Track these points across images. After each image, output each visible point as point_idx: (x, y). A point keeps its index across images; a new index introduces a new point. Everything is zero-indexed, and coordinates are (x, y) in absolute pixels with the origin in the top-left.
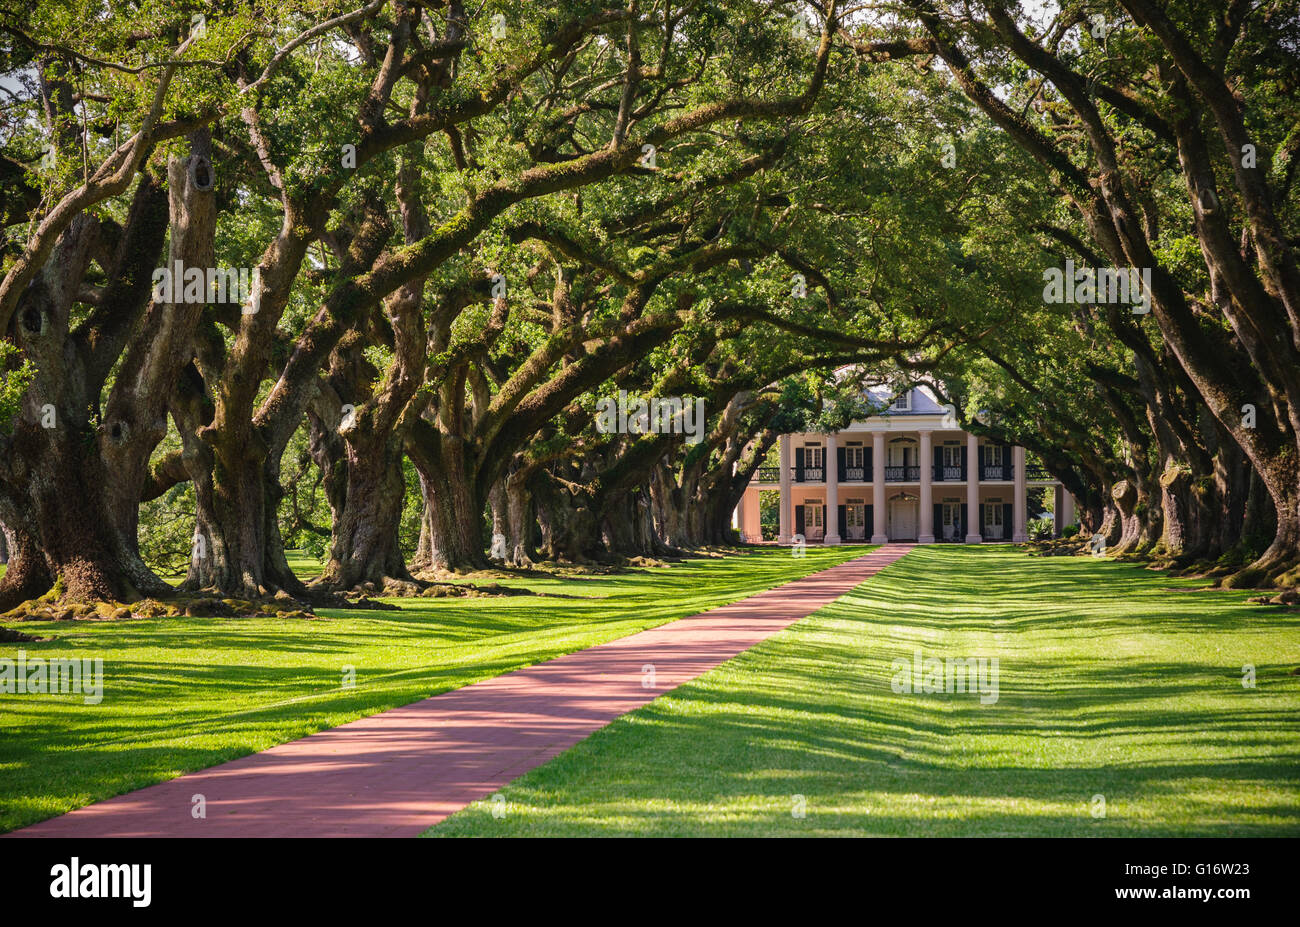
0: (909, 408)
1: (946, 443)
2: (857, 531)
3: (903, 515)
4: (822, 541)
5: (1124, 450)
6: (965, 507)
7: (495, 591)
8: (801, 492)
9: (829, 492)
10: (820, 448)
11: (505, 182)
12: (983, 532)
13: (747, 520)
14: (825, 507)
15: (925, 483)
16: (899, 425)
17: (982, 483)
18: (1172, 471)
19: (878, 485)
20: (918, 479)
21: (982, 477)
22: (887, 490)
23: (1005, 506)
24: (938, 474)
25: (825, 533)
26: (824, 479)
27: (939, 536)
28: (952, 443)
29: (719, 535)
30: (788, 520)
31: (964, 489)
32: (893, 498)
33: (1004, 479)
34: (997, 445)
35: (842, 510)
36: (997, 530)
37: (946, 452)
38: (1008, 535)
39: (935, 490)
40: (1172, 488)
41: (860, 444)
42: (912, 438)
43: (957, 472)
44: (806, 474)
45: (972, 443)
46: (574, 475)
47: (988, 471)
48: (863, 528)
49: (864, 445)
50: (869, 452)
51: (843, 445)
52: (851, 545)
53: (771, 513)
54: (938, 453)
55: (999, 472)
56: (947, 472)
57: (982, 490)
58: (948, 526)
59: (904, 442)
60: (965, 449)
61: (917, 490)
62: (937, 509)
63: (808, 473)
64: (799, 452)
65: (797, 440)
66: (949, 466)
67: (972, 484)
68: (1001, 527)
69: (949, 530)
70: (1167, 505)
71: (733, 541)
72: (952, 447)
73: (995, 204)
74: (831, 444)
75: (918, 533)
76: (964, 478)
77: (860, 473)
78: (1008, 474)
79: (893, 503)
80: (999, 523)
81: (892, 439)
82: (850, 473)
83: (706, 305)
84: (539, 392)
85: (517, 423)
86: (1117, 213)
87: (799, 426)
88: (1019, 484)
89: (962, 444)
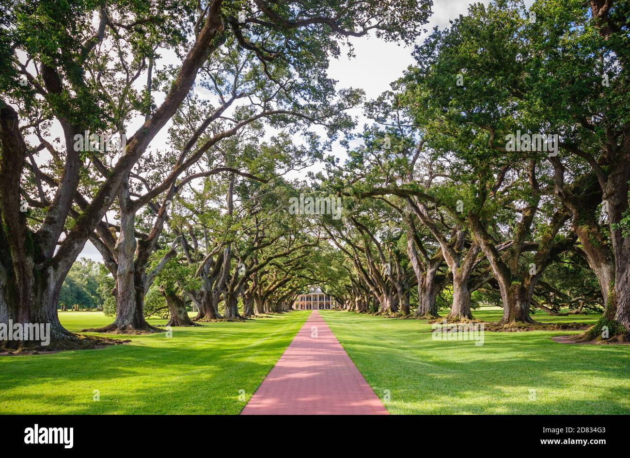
0: (316, 291)
2: (309, 308)
3: (315, 306)
5: (348, 296)
6: (323, 304)
7: (267, 317)
8: (301, 303)
9: (305, 303)
10: (304, 296)
11: (271, 256)
12: (326, 308)
13: (294, 307)
14: (305, 305)
15: (318, 301)
16: (315, 294)
18: (357, 299)
19: (312, 302)
23: (329, 304)
24: (320, 300)
25: (305, 308)
26: (305, 301)
27: (320, 308)
30: (300, 307)
32: (314, 303)
33: (329, 301)
34: (328, 296)
35: (307, 305)
37: (321, 298)
38: (329, 308)
39: (320, 302)
41: (309, 296)
43: (322, 300)
46: (274, 300)
47: (327, 300)
50: (311, 297)
52: (309, 310)
53: (297, 306)
54: (320, 297)
57: (326, 302)
58: (321, 307)
59: (315, 296)
60: (323, 297)
62: (320, 305)
63: (302, 300)
64: (301, 297)
65: (301, 295)
67: (324, 301)
69: (322, 308)
70: (356, 304)
71: (293, 309)
73: (336, 261)
74: (306, 296)
75: (317, 308)
77: (309, 300)
80: (328, 306)
81: (314, 295)
83: (297, 275)
84: (272, 288)
85: (269, 293)
86: (358, 262)
87: (302, 293)
88: (331, 301)
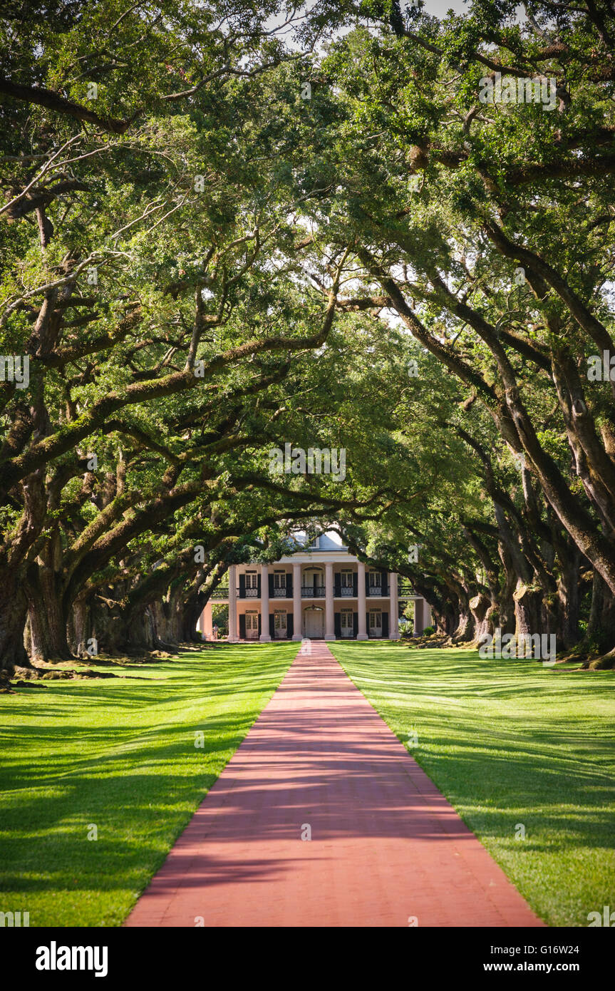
0: (318, 547)
1: (343, 571)
2: (282, 632)
3: (314, 621)
4: (258, 639)
5: (481, 576)
6: (356, 615)
7: (92, 675)
8: (242, 605)
9: (263, 605)
10: (256, 574)
11: (115, 394)
12: (368, 632)
13: (204, 626)
14: (260, 616)
15: (329, 599)
16: (316, 558)
17: (368, 598)
18: (521, 590)
19: (297, 600)
20: (324, 595)
21: (368, 594)
22: (303, 604)
23: (383, 614)
24: (337, 593)
25: (260, 633)
26: (259, 596)
27: (338, 635)
28: (347, 571)
29: (188, 636)
30: (233, 625)
31: (356, 603)
32: (306, 609)
33: (383, 596)
34: (380, 571)
35: (271, 617)
36: (378, 631)
37: (344, 578)
38: (385, 634)
39: (335, 603)
40: (521, 601)
41: (284, 571)
42: (319, 568)
43: (351, 591)
44: (247, 593)
45: (361, 571)
46: (111, 594)
47: (372, 590)
48: (286, 630)
49: (286, 572)
50: (290, 577)
51: (272, 572)
52: (280, 642)
54: (337, 577)
55: (379, 590)
56: (344, 591)
57: (368, 603)
58: (344, 627)
59: (314, 571)
60: (356, 575)
61: (323, 603)
62: (337, 617)
63: (249, 592)
64: (242, 577)
65: (241, 569)
66: (345, 586)
67: (361, 599)
68: (381, 629)
69: (346, 631)
70: (518, 613)
71: (197, 639)
72: (347, 573)
73: (416, 407)
74: (264, 571)
75: (324, 633)
76: (355, 594)
77: (284, 592)
78: (385, 592)
79: (306, 612)
80: (380, 626)
81: (306, 568)
82: (277, 592)
83: (226, 475)
84: (106, 537)
85: (93, 558)
86: (516, 415)
87: (245, 559)
88: (393, 598)
89: (354, 571)
